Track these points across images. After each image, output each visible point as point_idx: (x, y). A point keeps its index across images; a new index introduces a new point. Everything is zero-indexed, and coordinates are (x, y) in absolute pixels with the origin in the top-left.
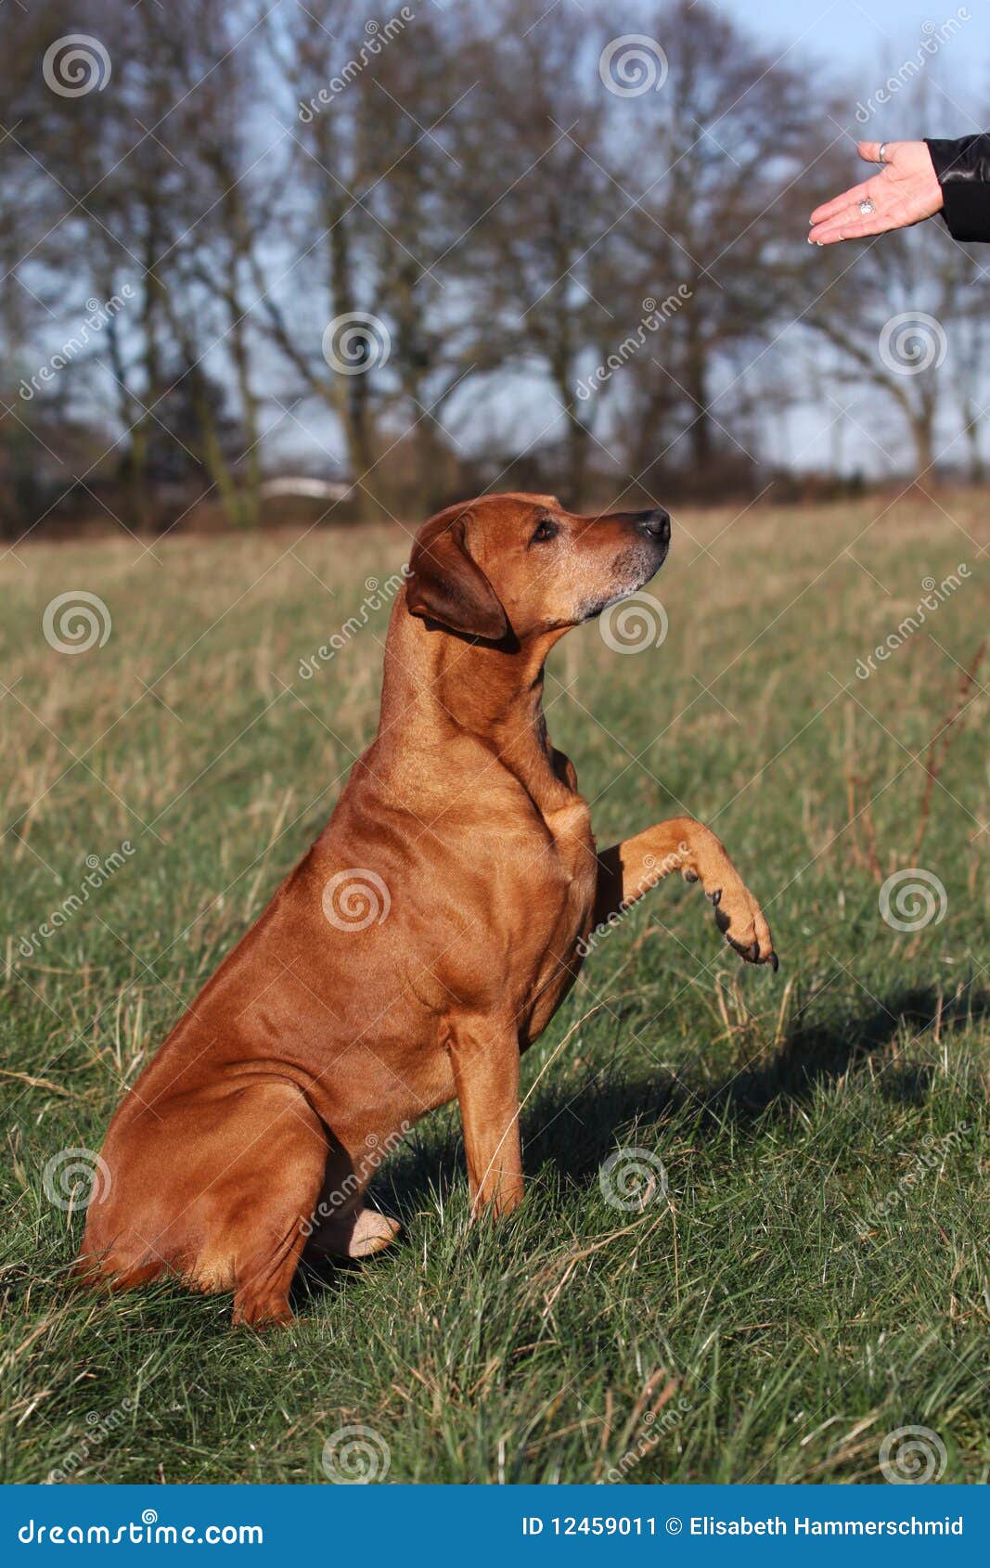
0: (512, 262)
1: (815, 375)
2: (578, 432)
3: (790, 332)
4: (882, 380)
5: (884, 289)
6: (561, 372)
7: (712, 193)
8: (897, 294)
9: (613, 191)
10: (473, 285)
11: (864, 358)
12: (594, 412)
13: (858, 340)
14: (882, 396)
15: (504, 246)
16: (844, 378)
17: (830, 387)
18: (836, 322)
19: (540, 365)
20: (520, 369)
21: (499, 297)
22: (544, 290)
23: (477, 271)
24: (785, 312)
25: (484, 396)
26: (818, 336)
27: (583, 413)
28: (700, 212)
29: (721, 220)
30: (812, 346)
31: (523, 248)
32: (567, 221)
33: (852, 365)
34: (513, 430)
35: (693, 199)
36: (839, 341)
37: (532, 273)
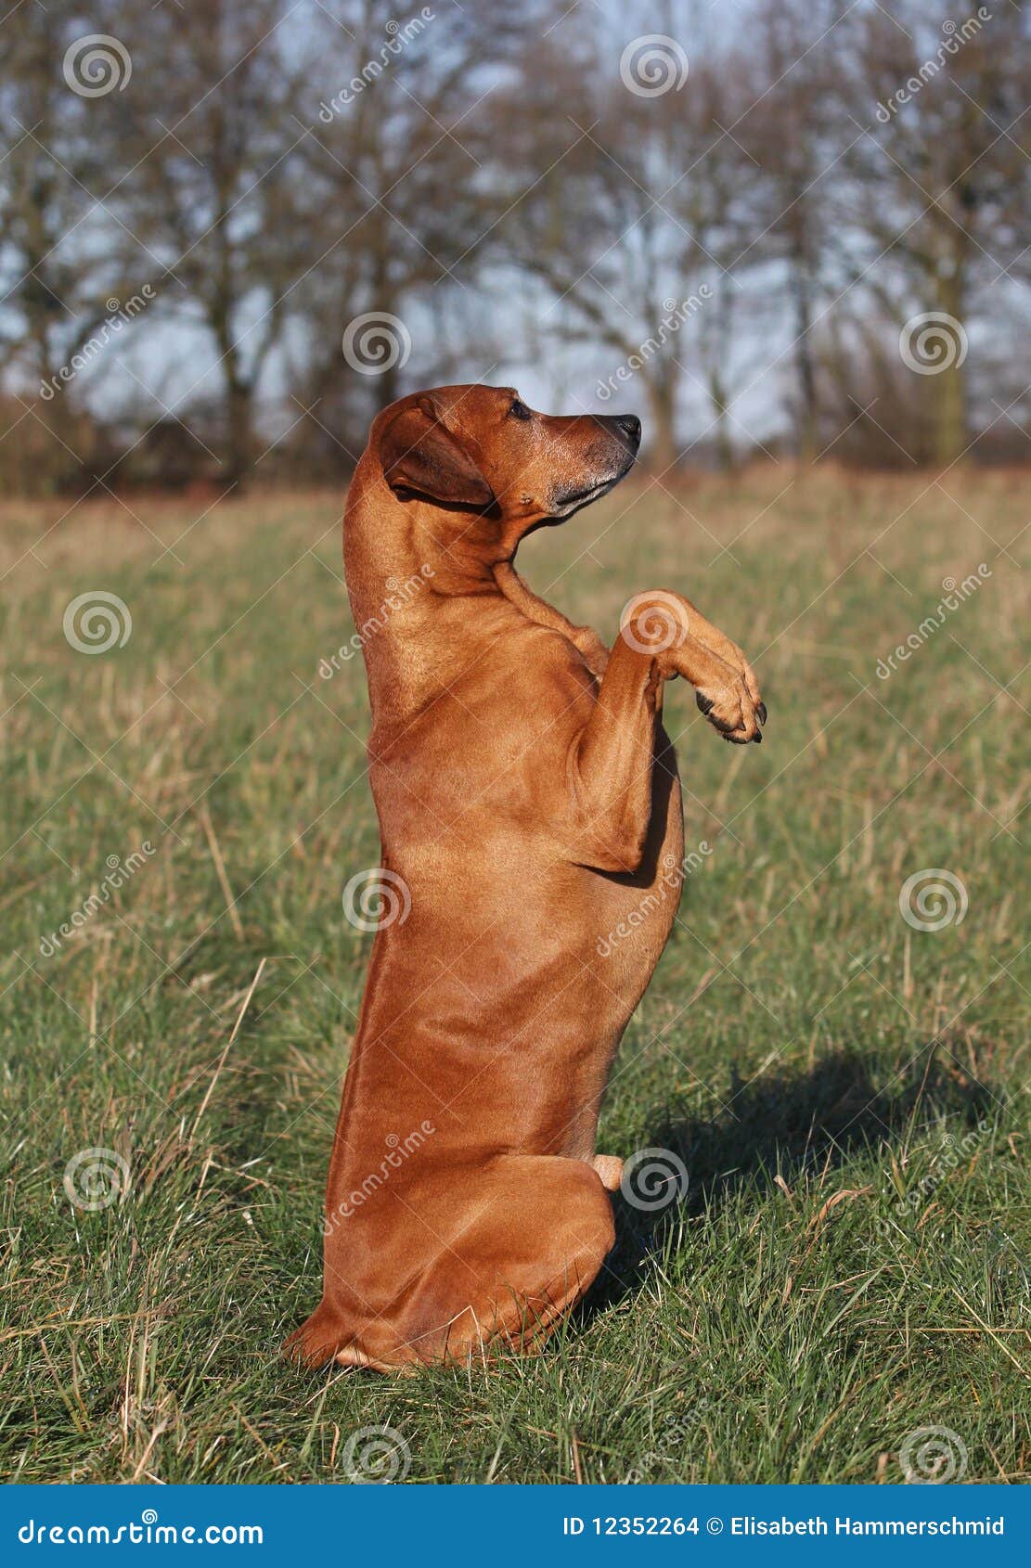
0: (162, 185)
1: (532, 330)
2: (240, 391)
3: (501, 278)
4: (614, 339)
5: (620, 227)
6: (219, 318)
7: (410, 105)
8: (633, 236)
9: (291, 103)
10: (118, 210)
11: (593, 313)
12: (257, 370)
13: (587, 292)
14: (613, 356)
15: (156, 164)
16: (568, 336)
17: (551, 344)
18: (561, 268)
19: (193, 309)
20: (171, 314)
21: (145, 226)
22: (203, 219)
23: (122, 192)
24: (497, 251)
25: (128, 345)
26: (538, 284)
27: (244, 371)
28: (396, 128)
29: (419, 138)
30: (529, 295)
31: (180, 170)
32: (231, 136)
33: (577, 320)
34: (162, 388)
35: (385, 112)
36: (561, 289)
37: (187, 197)
